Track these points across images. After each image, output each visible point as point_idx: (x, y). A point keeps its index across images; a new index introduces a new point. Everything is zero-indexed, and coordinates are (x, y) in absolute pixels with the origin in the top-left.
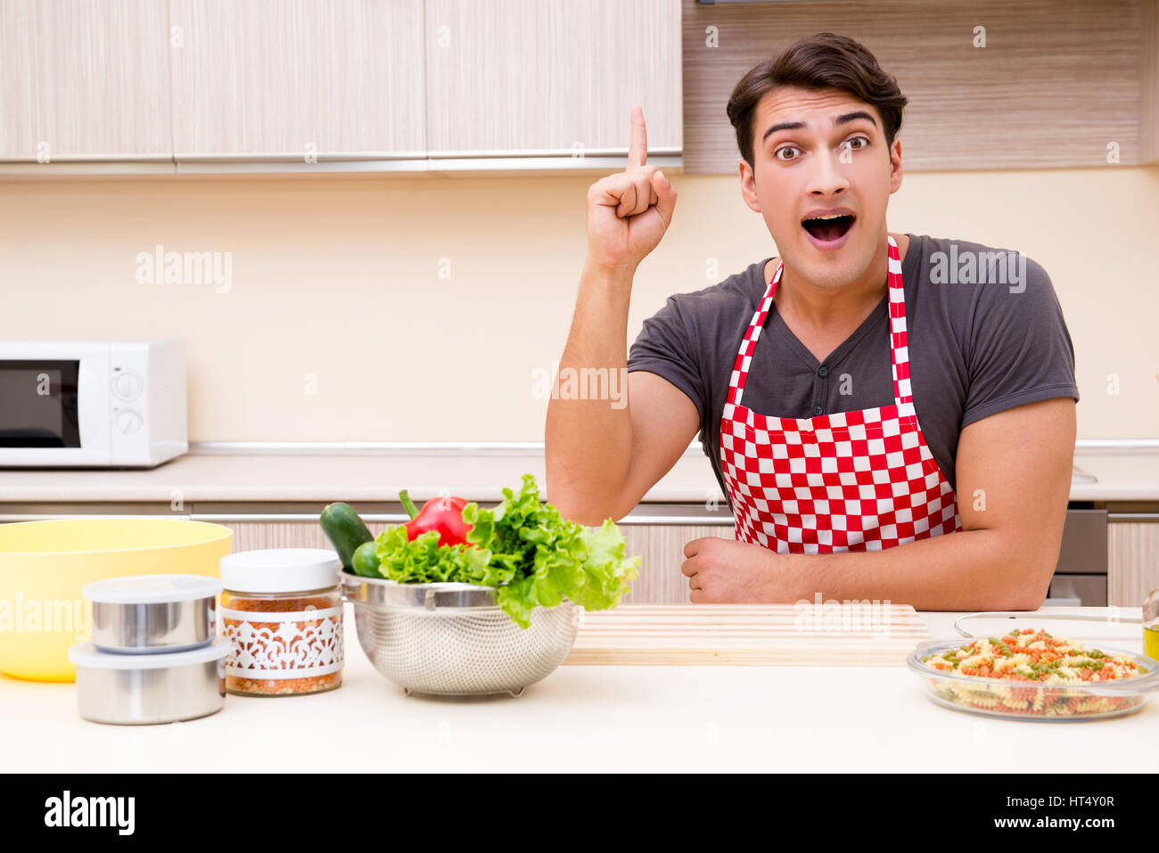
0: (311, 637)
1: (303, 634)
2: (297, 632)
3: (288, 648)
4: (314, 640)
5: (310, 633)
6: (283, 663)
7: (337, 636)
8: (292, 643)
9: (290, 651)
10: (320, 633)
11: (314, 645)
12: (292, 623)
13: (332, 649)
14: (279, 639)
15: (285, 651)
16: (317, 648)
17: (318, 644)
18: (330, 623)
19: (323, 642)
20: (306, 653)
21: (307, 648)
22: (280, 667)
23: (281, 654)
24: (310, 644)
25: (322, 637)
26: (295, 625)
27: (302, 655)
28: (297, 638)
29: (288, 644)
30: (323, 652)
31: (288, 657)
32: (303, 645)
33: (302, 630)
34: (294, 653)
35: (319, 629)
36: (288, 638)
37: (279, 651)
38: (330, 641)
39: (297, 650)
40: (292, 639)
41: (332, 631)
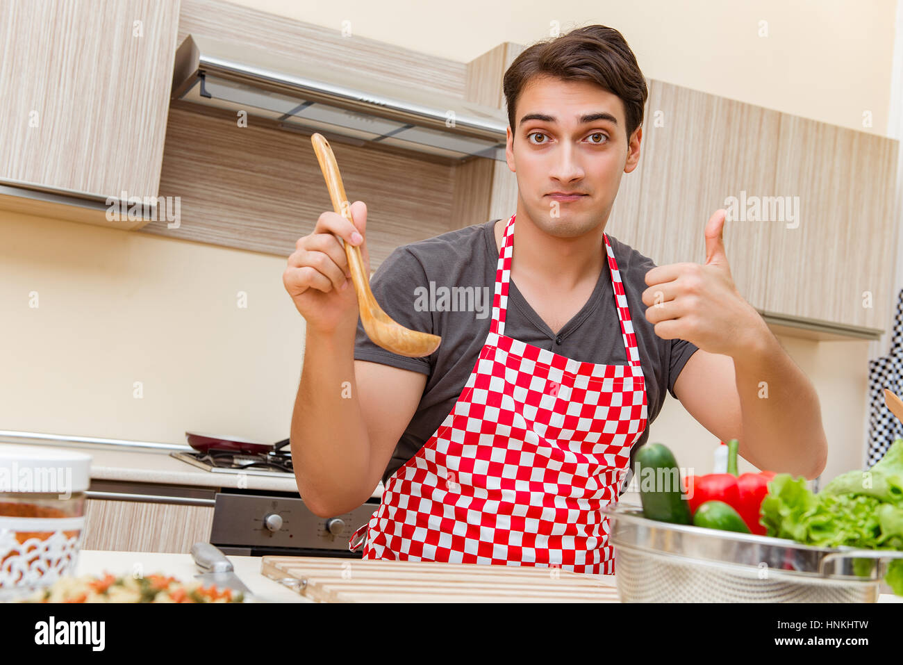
0: (34, 553)
1: (23, 549)
2: (14, 545)
4: (37, 558)
5: (32, 548)
7: (69, 557)
8: (5, 559)
10: (47, 549)
11: (36, 564)
12: (11, 532)
13: (60, 572)
16: (39, 570)
17: (42, 563)
18: (64, 538)
19: (49, 562)
20: (22, 574)
21: (25, 567)
24: (31, 562)
25: (49, 555)
26: (13, 535)
27: (15, 575)
28: (14, 553)
30: (47, 575)
32: (19, 562)
33: (22, 542)
34: (5, 573)
35: (46, 544)
38: (59, 561)
39: (10, 569)
40: (5, 552)
41: (64, 548)
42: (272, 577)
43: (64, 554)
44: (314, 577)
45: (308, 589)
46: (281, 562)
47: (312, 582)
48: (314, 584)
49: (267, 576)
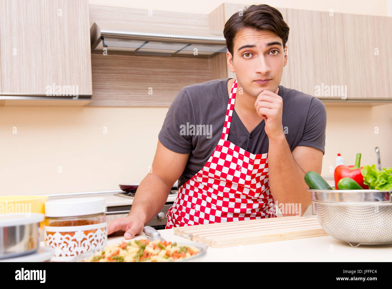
0: (92, 238)
1: (87, 237)
2: (84, 236)
3: (79, 244)
4: (93, 240)
5: (91, 236)
6: (77, 253)
7: (104, 238)
8: (82, 242)
9: (81, 246)
10: (96, 236)
11: (93, 242)
12: (82, 231)
13: (102, 244)
14: (75, 240)
15: (78, 246)
16: (95, 244)
17: (95, 242)
18: (101, 231)
19: (97, 241)
20: (89, 247)
21: (89, 244)
22: (75, 254)
23: (76, 248)
24: (91, 242)
25: (97, 238)
26: (83, 232)
27: (86, 247)
28: (84, 239)
29: (79, 243)
30: (97, 246)
31: (79, 249)
32: (87, 242)
33: (87, 235)
34: (83, 247)
35: (95, 234)
36: (79, 240)
37: (75, 246)
38: (101, 240)
39: (84, 245)
40: (81, 239)
41: (102, 235)
42: (179, 235)
43: (102, 237)
44: (195, 233)
45: (193, 237)
46: (181, 229)
47: (194, 235)
48: (195, 236)
49: (177, 235)
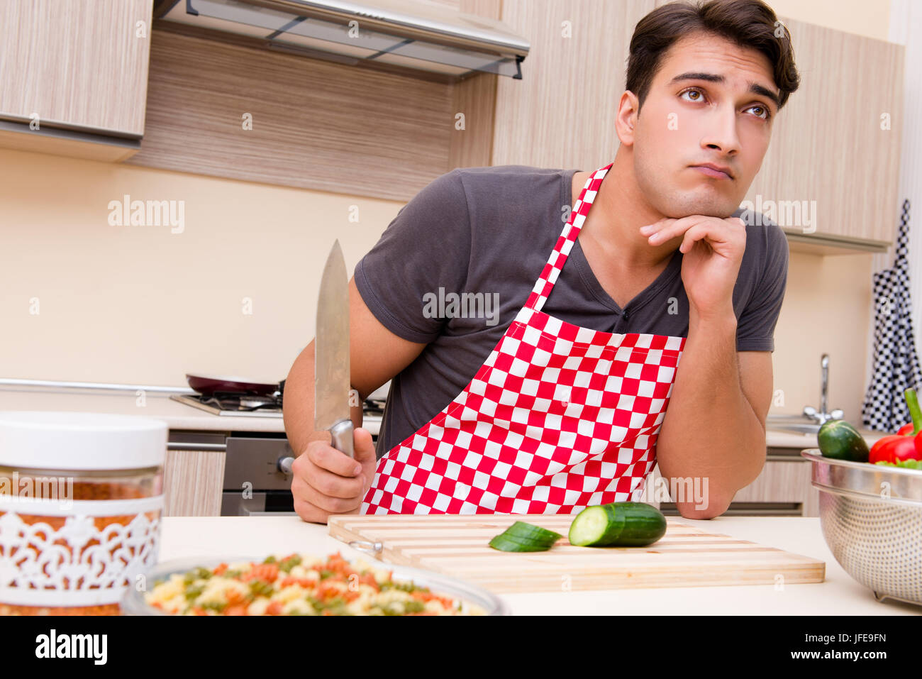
0: (115, 541)
1: (103, 536)
2: (93, 532)
3: (76, 556)
4: (119, 546)
5: (113, 535)
6: (66, 581)
7: (153, 542)
8: (84, 549)
9: (80, 562)
10: (129, 535)
11: (118, 553)
12: (88, 517)
13: (145, 560)
14: (64, 543)
15: (71, 562)
16: (123, 559)
17: (125, 552)
18: (146, 520)
19: (132, 549)
20: (104, 565)
21: (106, 558)
22: (60, 585)
23: (65, 566)
24: (112, 552)
25: (132, 542)
26: (91, 521)
27: (97, 567)
28: (94, 542)
29: (77, 551)
30: (131, 565)
31: (74, 571)
32: (100, 552)
33: (102, 529)
34: (85, 565)
35: (127, 529)
36: (77, 542)
37: (61, 561)
38: (143, 548)
39: (90, 560)
40: (83, 541)
41: (147, 533)
42: (342, 539)
43: (149, 538)
44: (389, 539)
45: (384, 552)
46: (351, 522)
47: (389, 545)
48: (391, 548)
49: (335, 537)
